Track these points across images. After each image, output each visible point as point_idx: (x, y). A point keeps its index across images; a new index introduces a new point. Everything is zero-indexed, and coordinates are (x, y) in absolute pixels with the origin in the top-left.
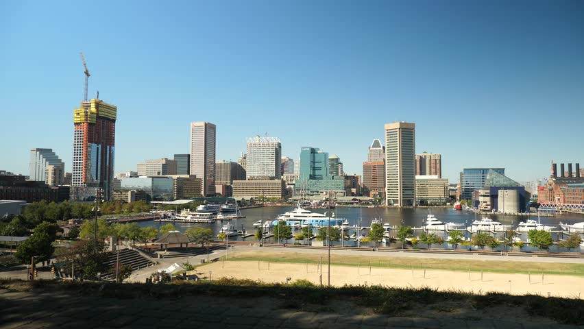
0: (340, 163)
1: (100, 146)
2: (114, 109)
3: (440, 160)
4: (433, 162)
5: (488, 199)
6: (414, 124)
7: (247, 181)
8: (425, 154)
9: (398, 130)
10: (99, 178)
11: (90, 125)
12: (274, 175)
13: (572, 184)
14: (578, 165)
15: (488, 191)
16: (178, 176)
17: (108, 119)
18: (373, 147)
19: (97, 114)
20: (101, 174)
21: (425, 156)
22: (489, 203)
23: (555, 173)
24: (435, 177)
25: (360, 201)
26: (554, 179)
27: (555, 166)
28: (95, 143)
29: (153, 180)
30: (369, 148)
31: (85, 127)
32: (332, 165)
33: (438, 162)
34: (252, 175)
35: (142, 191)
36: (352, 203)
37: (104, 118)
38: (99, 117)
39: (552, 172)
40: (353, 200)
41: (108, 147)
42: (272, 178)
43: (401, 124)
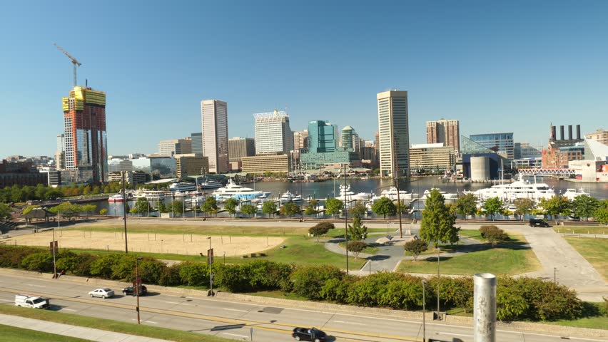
0: (355, 135)
1: (90, 132)
2: (104, 96)
3: (458, 126)
4: (450, 128)
5: (461, 167)
6: (406, 92)
7: (256, 156)
8: (442, 121)
9: (389, 99)
10: (91, 162)
11: (78, 112)
12: (281, 149)
13: (564, 148)
14: (578, 127)
15: (461, 159)
16: (182, 155)
17: (97, 105)
19: (84, 101)
20: (93, 157)
21: (443, 123)
22: (462, 171)
23: (554, 136)
24: (441, 145)
25: (357, 172)
26: (552, 143)
27: (554, 128)
28: (84, 128)
29: (151, 161)
31: (72, 115)
32: (346, 137)
33: (455, 128)
34: (261, 150)
35: (141, 172)
36: (349, 176)
37: (92, 105)
38: (86, 104)
39: (551, 135)
41: (99, 132)
42: (279, 153)
43: (391, 92)
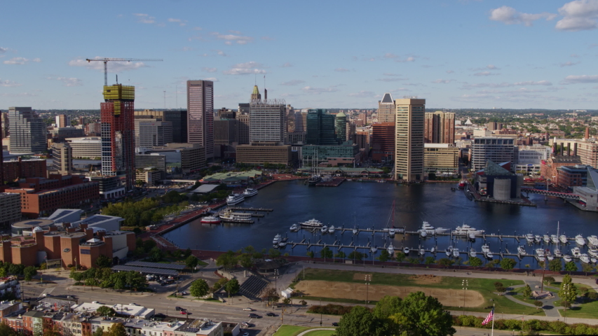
4: (446, 121)
5: (485, 185)
7: (250, 145)
8: (438, 112)
9: (408, 106)
12: (278, 138)
15: (485, 178)
18: (384, 101)
21: (439, 115)
22: (486, 189)
24: (446, 145)
25: (369, 173)
30: (380, 101)
32: (340, 124)
33: (452, 122)
34: (257, 138)
36: (362, 176)
40: (363, 172)
42: (277, 143)
43: (411, 99)
